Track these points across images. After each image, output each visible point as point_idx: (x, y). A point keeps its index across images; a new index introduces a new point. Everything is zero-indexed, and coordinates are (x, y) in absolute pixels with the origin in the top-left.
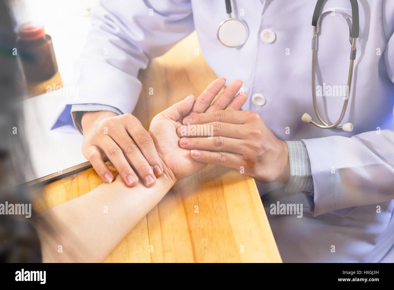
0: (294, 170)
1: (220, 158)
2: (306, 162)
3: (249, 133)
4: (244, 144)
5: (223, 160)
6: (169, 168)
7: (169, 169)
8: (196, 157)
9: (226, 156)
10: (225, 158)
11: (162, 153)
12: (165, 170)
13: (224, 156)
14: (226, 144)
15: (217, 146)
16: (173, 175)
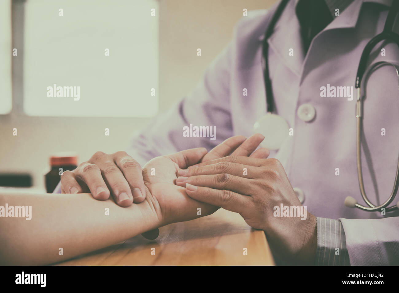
0: (322, 241)
1: (222, 195)
2: (339, 235)
3: (264, 172)
4: (255, 183)
5: (225, 197)
6: (154, 196)
7: (154, 198)
8: (192, 192)
9: (230, 193)
10: (228, 196)
11: (149, 182)
12: (147, 197)
13: (227, 193)
14: (232, 180)
15: (220, 182)
16: (158, 206)
